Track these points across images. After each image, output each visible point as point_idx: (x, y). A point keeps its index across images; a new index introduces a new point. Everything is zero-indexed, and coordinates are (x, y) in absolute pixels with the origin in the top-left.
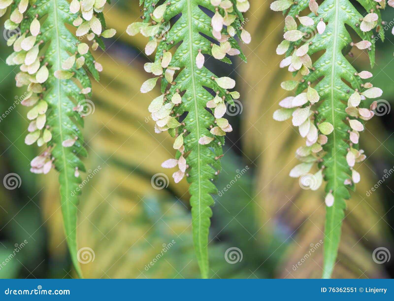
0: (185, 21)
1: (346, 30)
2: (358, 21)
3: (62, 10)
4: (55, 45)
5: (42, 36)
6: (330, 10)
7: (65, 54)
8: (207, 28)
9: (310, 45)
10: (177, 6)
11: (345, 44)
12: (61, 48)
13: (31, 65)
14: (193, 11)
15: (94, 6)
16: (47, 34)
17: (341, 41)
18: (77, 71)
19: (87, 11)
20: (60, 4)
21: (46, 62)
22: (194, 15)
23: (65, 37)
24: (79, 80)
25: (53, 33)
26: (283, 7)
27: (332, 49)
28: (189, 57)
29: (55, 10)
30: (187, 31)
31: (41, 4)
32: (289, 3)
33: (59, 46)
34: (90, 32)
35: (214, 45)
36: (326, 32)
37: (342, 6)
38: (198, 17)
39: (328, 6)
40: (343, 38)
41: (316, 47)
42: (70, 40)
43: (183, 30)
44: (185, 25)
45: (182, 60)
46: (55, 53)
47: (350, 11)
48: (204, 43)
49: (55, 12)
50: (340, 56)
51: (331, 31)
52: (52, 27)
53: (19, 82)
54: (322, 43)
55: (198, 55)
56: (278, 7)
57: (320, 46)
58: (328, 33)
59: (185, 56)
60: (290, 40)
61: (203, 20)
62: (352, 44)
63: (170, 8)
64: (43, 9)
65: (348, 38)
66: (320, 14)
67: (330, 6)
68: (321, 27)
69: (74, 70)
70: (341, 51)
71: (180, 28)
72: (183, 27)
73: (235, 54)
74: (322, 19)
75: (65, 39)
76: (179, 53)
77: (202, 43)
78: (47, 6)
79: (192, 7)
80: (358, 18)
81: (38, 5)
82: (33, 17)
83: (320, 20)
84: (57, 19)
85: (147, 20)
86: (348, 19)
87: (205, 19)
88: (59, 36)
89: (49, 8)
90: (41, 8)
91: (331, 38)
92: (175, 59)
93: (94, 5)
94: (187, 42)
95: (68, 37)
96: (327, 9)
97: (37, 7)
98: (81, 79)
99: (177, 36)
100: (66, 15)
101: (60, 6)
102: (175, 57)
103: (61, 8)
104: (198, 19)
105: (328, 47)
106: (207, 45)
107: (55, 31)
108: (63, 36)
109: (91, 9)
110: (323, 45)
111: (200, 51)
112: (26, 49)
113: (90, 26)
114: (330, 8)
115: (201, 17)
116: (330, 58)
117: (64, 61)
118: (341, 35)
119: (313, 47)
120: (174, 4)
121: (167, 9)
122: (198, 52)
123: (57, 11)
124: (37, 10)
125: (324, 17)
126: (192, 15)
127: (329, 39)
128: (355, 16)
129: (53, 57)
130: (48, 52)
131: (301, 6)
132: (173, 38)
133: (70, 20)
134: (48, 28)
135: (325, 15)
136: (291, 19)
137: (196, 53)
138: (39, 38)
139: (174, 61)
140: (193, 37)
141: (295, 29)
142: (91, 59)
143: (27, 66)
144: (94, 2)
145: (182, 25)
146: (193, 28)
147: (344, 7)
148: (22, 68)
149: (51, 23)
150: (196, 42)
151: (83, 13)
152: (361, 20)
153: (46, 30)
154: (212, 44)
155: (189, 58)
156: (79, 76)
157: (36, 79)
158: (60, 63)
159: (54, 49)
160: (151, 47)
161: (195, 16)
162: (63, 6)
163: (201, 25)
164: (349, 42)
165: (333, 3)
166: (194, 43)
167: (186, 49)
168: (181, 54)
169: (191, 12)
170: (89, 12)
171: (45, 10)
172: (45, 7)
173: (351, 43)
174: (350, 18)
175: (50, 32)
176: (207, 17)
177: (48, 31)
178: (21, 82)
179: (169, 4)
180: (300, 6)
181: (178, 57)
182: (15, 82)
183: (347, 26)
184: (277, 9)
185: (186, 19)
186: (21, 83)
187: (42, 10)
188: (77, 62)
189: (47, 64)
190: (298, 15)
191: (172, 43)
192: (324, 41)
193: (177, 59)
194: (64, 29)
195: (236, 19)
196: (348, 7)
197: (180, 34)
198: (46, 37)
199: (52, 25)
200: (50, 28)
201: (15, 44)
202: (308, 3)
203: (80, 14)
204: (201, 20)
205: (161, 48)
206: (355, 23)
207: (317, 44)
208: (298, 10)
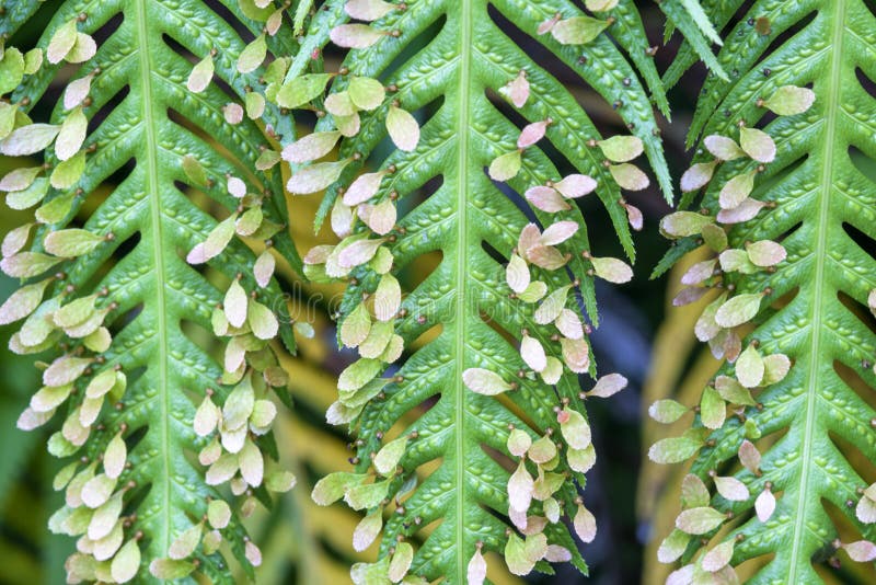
0: (449, 478)
1: (823, 512)
2: (853, 493)
3: (180, 419)
4: (160, 496)
5: (133, 473)
6: (790, 465)
7: (180, 518)
8: (498, 496)
9: (739, 542)
10: (432, 442)
11: (820, 544)
12: (174, 504)
13: (102, 540)
14: (468, 457)
15: (249, 419)
16: (144, 469)
17: (812, 537)
18: (204, 558)
19: (233, 431)
20: (175, 407)
21: (139, 530)
22: (471, 465)
23: (182, 480)
24: (209, 577)
25: (156, 468)
26: (680, 453)
27: (789, 555)
28: (455, 557)
29: (163, 418)
30: (453, 500)
31: (133, 402)
32: (694, 445)
33: (169, 500)
34: (238, 475)
35: (513, 537)
36: (776, 515)
37: (818, 458)
38: (478, 471)
39: (785, 454)
40: (817, 530)
41: (751, 545)
42: (193, 488)
43: (444, 495)
44: (449, 485)
45: (438, 561)
46: (161, 512)
47: (835, 469)
48: (490, 528)
49: (164, 424)
50: (807, 572)
51: (789, 514)
52: (157, 455)
53: (73, 573)
54: (766, 537)
55: (474, 558)
56: (667, 454)
57: (762, 544)
58: (783, 518)
59: (447, 553)
60: (690, 532)
61: (491, 478)
62: (837, 544)
63: (416, 444)
64: (137, 412)
65: (828, 531)
66: (766, 472)
67: (790, 456)
68: (765, 504)
69: (199, 555)
70: (809, 559)
71: (438, 490)
72: (444, 490)
73: (561, 560)
74: (769, 485)
75: (183, 484)
76: (431, 546)
77: (485, 529)
78: (146, 407)
79: (466, 446)
80: (855, 487)
81: (128, 403)
82: (116, 429)
83: (764, 488)
84: (167, 438)
85: (363, 465)
86: (830, 489)
87: (495, 476)
88: (170, 476)
89: (150, 413)
90: (133, 411)
91: (788, 529)
92: (423, 558)
93: (251, 416)
94: (451, 524)
95: (189, 480)
96: (783, 461)
97: (124, 408)
98: (213, 576)
99: (429, 507)
100: (187, 432)
101: (175, 410)
102: (425, 552)
103: (177, 415)
104: (478, 475)
105: (780, 549)
106: (497, 532)
107: (163, 465)
108: (178, 478)
109: (242, 426)
110: (767, 545)
111: (480, 546)
112: (92, 505)
113: (238, 464)
114: (790, 460)
115: (486, 471)
116: (785, 574)
117: (177, 532)
118: (811, 523)
119: (745, 546)
120: (427, 436)
121: (408, 446)
122: (476, 548)
123: (168, 421)
124: (123, 415)
125: (773, 478)
126: (466, 464)
127: (782, 530)
128: (847, 481)
129: (153, 522)
130: (145, 510)
131: (724, 450)
132: (421, 510)
133: (195, 442)
134: (146, 456)
135: (776, 476)
136: (696, 481)
137: (471, 550)
138: (126, 476)
139: (420, 561)
140: (466, 514)
141: (705, 505)
142: (240, 533)
143: (92, 542)
144: (251, 411)
145: (443, 485)
146: (465, 495)
147: (823, 460)
148: (80, 545)
149: (153, 445)
150: (473, 525)
151: (224, 435)
152: (860, 490)
153: (143, 461)
154: (508, 532)
155: (453, 560)
156: (209, 569)
157: (110, 573)
158: (169, 535)
159: (159, 504)
160: (367, 530)
161: (472, 468)
162: (182, 411)
163: (485, 488)
164: (830, 538)
165: (797, 450)
166: (467, 526)
167: (449, 539)
168: (436, 549)
169: (464, 458)
170: (238, 434)
171: (141, 415)
172: (142, 409)
173: (834, 541)
174: (834, 486)
175: (150, 465)
176: (500, 471)
177: (146, 463)
178: (77, 573)
179: (415, 435)
180: (720, 450)
181: (430, 555)
182: (65, 575)
183: (827, 504)
184: (664, 459)
185: (452, 473)
186: (78, 576)
187: (134, 415)
188: (204, 540)
189: (140, 534)
190: (715, 470)
191: (417, 521)
192: (771, 535)
193: (427, 559)
194: (180, 462)
195: (568, 479)
196: (832, 461)
197: (436, 503)
198: (143, 476)
199: (156, 451)
200: (152, 456)
201: (69, 488)
202: (739, 445)
203: (217, 436)
204: (484, 476)
205: (394, 529)
206: (845, 497)
207: (754, 541)
208: (715, 458)
